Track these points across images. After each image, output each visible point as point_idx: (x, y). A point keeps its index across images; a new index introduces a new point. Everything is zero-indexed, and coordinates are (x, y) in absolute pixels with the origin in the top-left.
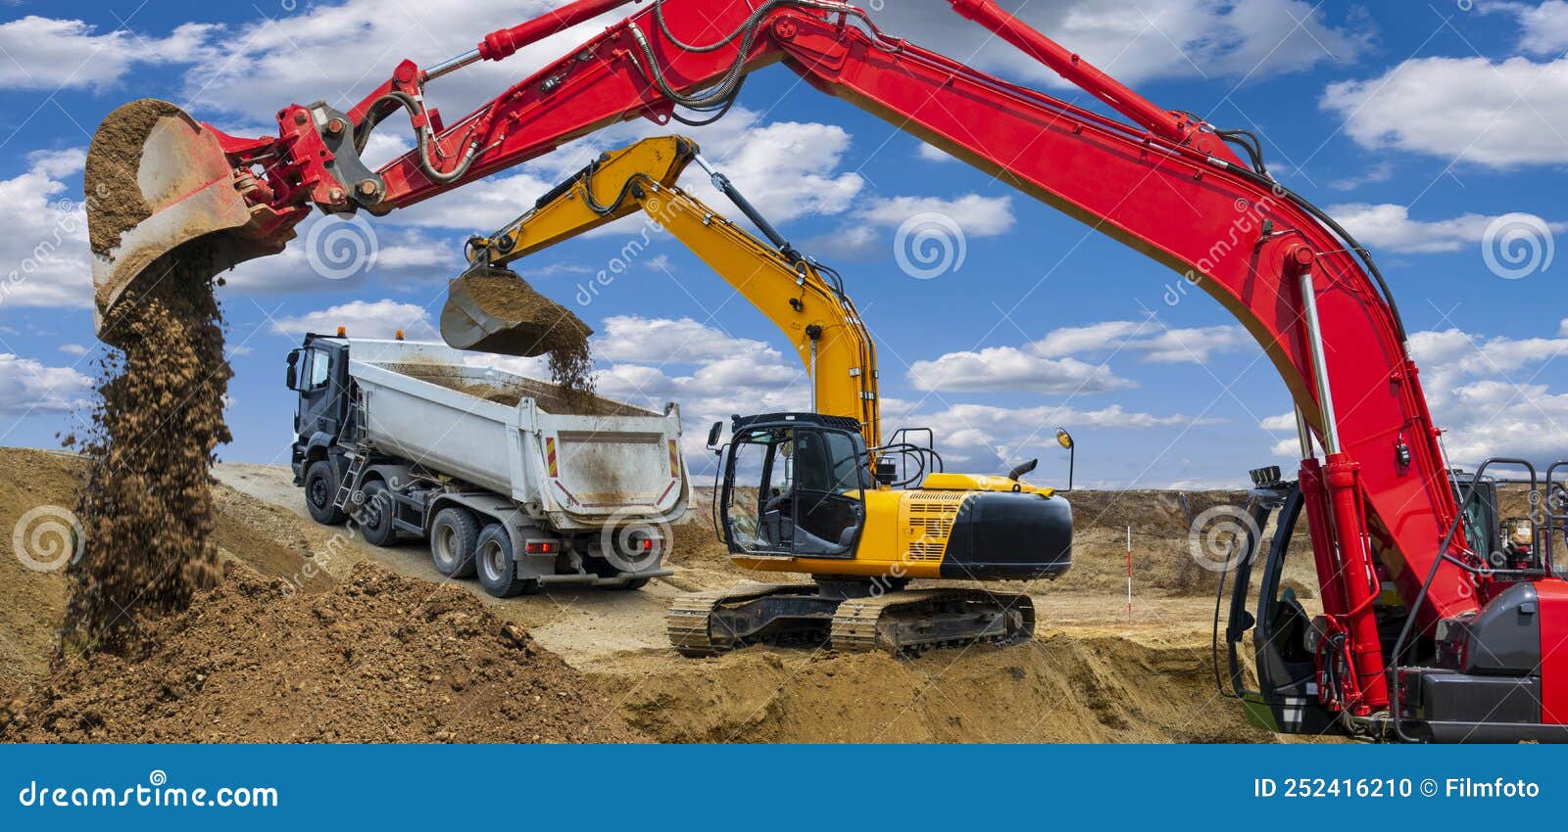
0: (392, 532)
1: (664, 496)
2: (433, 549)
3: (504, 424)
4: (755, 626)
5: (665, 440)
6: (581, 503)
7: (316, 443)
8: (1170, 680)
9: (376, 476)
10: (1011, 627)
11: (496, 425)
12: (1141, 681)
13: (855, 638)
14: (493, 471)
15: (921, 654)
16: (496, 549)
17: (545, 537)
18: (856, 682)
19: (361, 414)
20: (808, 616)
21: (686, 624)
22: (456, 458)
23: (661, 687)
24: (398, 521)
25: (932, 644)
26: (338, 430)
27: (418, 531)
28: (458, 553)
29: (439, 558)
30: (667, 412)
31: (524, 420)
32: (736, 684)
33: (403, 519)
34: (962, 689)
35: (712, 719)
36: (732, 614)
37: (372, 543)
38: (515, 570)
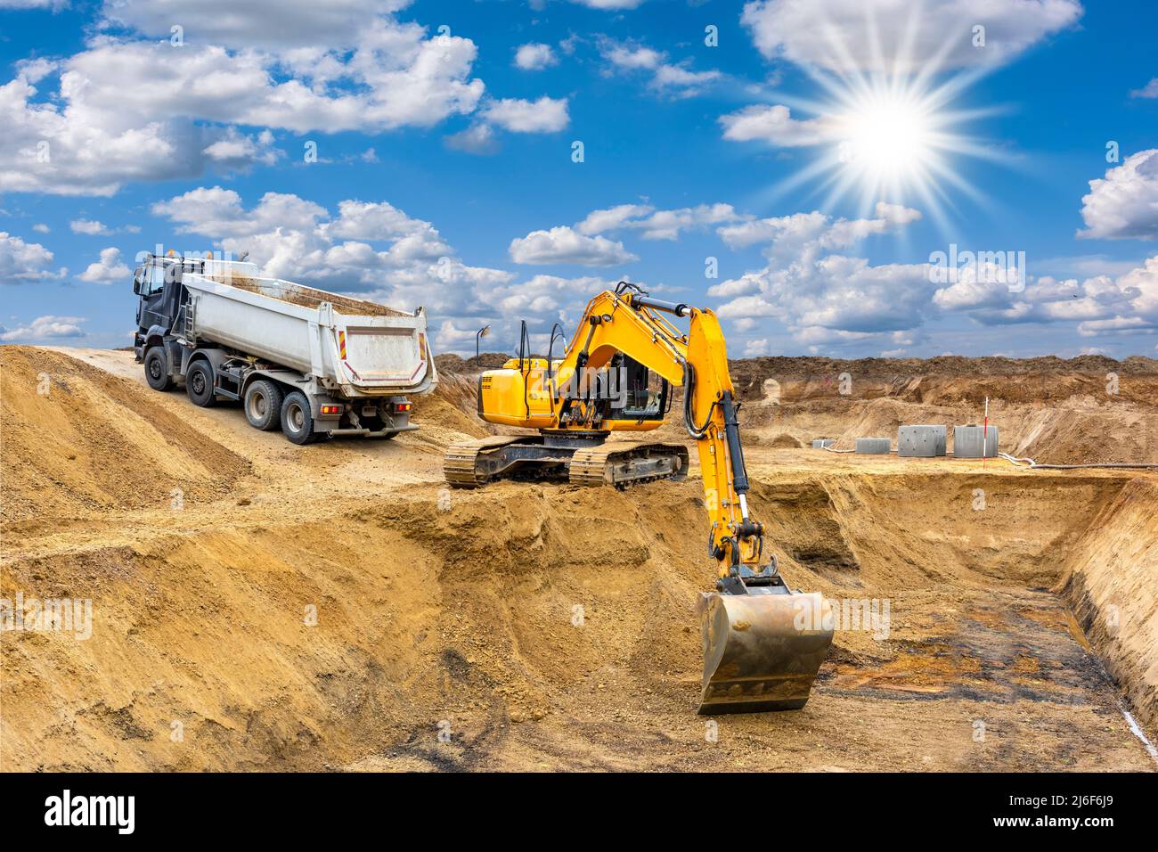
0: (214, 397)
1: (416, 373)
2: (246, 409)
3: (306, 321)
4: (502, 467)
5: (417, 334)
6: (362, 378)
7: (153, 333)
8: (779, 507)
9: (203, 357)
10: (675, 469)
11: (300, 322)
12: (760, 507)
13: (588, 477)
14: (295, 354)
15: (626, 488)
16: (297, 409)
17: (332, 402)
18: (594, 508)
19: (190, 314)
20: (539, 460)
21: (458, 465)
22: (267, 345)
23: (473, 512)
24: (219, 389)
25: (632, 481)
26: (171, 325)
27: (235, 396)
28: (266, 413)
29: (251, 415)
30: (417, 314)
31: (322, 318)
32: (517, 509)
33: (222, 387)
34: (663, 513)
35: (506, 535)
36: (487, 458)
37: (198, 405)
38: (313, 426)
